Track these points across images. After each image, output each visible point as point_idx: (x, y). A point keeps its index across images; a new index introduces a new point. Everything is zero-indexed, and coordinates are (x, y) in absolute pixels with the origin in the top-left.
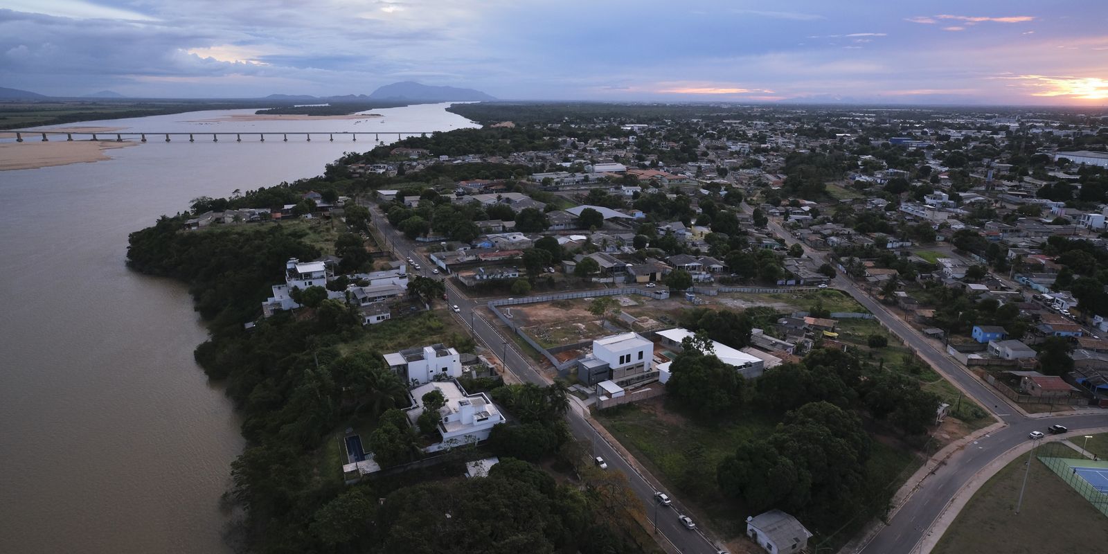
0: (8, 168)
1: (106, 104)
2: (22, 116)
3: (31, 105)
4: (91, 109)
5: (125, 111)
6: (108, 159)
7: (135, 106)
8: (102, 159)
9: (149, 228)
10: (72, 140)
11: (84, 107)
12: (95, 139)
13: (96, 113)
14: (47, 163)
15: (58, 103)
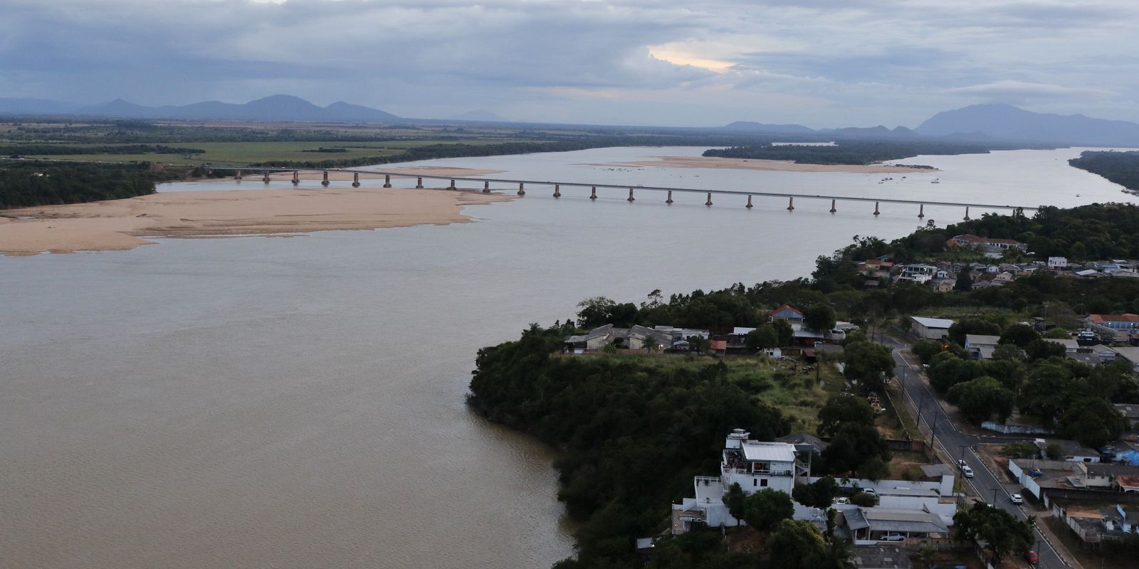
0: (335, 226)
1: (476, 131)
2: (364, 147)
3: (378, 131)
4: (455, 138)
5: (501, 143)
6: (466, 220)
7: (516, 136)
8: (456, 221)
9: (509, 343)
10: (422, 187)
11: (446, 135)
12: (453, 188)
13: (461, 145)
14: (384, 221)
15: (413, 128)
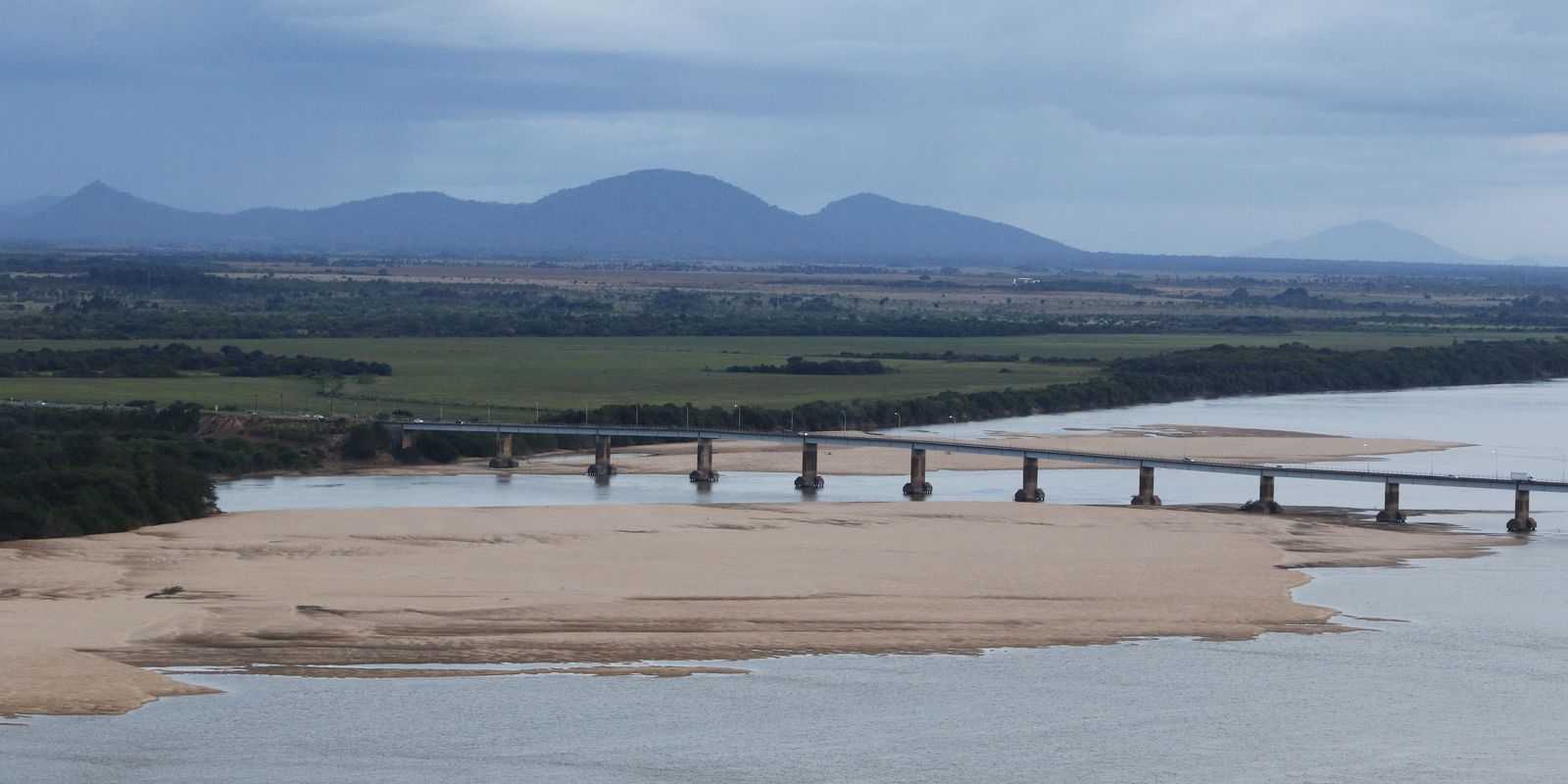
0: (842, 638)
1: (1354, 297)
2: (949, 356)
3: (998, 298)
4: (1278, 326)
5: (1446, 341)
6: (1313, 624)
7: (1504, 316)
8: (1278, 626)
10: (1154, 502)
11: (1244, 312)
12: (1265, 505)
13: (1296, 347)
14: (1013, 623)
15: (1124, 287)
